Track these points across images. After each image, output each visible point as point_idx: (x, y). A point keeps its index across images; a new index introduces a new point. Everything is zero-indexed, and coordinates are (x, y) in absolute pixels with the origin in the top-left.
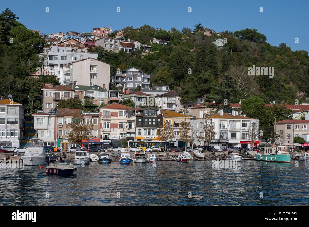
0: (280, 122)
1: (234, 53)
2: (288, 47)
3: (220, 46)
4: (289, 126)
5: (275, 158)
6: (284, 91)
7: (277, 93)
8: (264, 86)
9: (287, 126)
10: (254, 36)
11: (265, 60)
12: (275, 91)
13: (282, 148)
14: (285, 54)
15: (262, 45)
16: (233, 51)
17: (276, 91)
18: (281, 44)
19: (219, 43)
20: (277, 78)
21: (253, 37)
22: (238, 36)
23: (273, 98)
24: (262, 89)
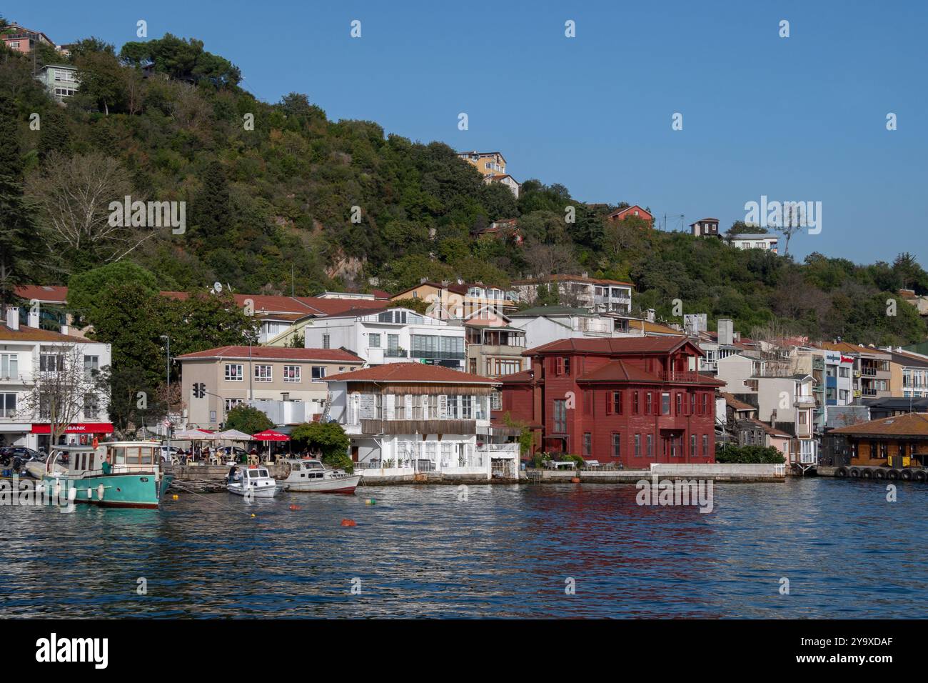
0: (203, 355)
1: (114, 116)
2: (314, 108)
3: (64, 92)
4: (234, 367)
5: (101, 489)
6: (274, 249)
7: (245, 257)
8: (202, 231)
9: (227, 367)
10: (196, 63)
11: (229, 146)
12: (240, 249)
13: (129, 450)
14: (301, 129)
15: (224, 97)
16: (112, 110)
17: (242, 248)
18: (291, 96)
19: (60, 80)
20: (249, 206)
21: (192, 67)
22: (138, 60)
23: (231, 274)
24: (193, 240)
